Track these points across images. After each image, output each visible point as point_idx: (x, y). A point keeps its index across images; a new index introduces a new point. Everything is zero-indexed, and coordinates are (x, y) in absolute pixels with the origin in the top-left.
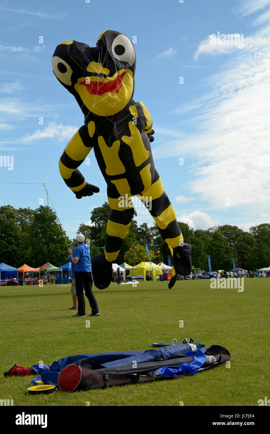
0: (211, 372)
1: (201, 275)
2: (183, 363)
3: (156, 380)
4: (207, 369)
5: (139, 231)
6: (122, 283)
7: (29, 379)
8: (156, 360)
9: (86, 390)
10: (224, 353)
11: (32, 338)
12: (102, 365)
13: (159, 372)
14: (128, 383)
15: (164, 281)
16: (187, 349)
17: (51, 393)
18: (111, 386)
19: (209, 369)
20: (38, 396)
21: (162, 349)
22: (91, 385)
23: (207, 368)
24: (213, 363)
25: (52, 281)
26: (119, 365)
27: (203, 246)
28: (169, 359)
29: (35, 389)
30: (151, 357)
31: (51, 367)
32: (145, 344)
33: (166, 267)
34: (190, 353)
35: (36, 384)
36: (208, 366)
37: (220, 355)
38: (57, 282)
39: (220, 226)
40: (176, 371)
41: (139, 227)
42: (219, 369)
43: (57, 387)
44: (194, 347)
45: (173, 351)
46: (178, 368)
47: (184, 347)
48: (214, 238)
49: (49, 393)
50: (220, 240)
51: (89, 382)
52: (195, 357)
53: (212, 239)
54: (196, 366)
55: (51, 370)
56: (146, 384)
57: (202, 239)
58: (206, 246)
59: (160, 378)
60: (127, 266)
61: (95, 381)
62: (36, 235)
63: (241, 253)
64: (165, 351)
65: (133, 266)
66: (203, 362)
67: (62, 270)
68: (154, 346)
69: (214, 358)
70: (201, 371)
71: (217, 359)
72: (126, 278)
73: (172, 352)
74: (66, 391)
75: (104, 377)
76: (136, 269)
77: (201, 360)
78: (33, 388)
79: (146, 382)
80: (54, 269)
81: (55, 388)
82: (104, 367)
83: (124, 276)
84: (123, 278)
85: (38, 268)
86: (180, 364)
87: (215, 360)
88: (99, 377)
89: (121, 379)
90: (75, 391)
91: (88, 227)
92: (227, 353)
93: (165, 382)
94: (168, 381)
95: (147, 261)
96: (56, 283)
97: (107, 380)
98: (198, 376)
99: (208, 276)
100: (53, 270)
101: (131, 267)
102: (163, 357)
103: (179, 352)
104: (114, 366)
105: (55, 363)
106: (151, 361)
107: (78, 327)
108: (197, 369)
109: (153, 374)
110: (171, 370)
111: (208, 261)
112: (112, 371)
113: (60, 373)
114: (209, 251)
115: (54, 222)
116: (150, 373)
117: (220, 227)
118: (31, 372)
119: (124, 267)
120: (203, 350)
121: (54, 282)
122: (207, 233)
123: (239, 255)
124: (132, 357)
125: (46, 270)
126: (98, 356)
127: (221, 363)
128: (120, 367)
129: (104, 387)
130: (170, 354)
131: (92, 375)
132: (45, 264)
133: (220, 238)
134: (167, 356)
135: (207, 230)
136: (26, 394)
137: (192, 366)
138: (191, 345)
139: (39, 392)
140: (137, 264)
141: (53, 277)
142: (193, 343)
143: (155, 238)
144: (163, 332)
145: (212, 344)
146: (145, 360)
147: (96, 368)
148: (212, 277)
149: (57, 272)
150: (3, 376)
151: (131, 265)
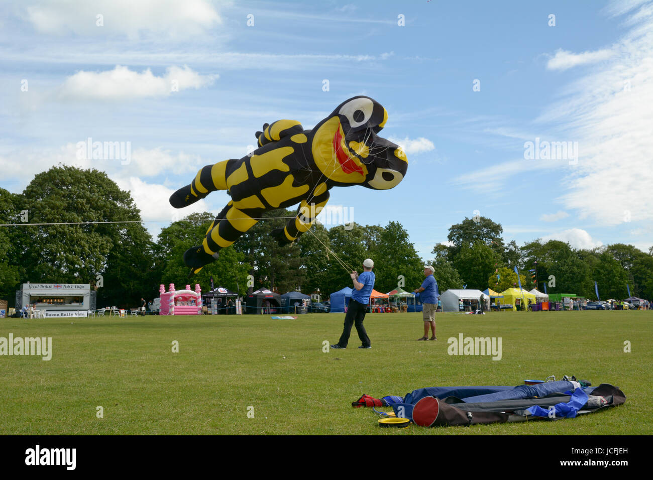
0: (600, 416)
1: (585, 305)
2: (559, 403)
3: (529, 421)
4: (595, 412)
5: (506, 251)
7: (380, 410)
8: (529, 397)
9: (445, 427)
10: (617, 395)
12: (463, 399)
13: (528, 412)
14: (495, 422)
15: (537, 311)
16: (569, 388)
17: (405, 427)
19: (597, 412)
20: (390, 428)
21: (537, 386)
22: (451, 421)
23: (594, 410)
24: (602, 405)
25: (403, 309)
26: (483, 401)
27: (588, 270)
28: (545, 397)
29: (386, 421)
30: (524, 395)
31: (404, 399)
32: (515, 380)
33: (541, 295)
34: (572, 391)
35: (388, 417)
36: (596, 408)
37: (611, 396)
38: (410, 310)
39: (610, 245)
42: (610, 413)
43: (411, 420)
44: (577, 385)
45: (550, 388)
47: (564, 385)
48: (602, 260)
49: (402, 427)
50: (611, 262)
53: (600, 261)
56: (516, 424)
57: (586, 261)
58: (592, 270)
60: (492, 293)
63: (638, 278)
64: (540, 387)
65: (500, 292)
67: (414, 297)
68: (526, 382)
69: (603, 399)
71: (608, 401)
72: (491, 307)
73: (549, 390)
74: (422, 426)
76: (502, 297)
78: (384, 421)
79: (517, 422)
80: (406, 295)
81: (409, 422)
82: (463, 402)
83: (488, 305)
84: (486, 306)
85: (388, 294)
87: (606, 402)
88: (461, 413)
89: (487, 417)
90: (432, 427)
91: (444, 247)
92: (620, 394)
93: (540, 424)
95: (517, 287)
96: (408, 311)
97: (470, 418)
99: (595, 307)
100: (404, 296)
101: (496, 294)
102: (538, 396)
103: (558, 390)
104: (478, 402)
105: (409, 395)
106: (522, 398)
107: (435, 359)
109: (522, 413)
110: (544, 410)
111: (595, 289)
112: (476, 407)
113: (414, 406)
114: (597, 275)
115: (404, 241)
116: (519, 412)
117: (609, 247)
118: (382, 404)
119: (488, 294)
120: (589, 390)
121: (406, 309)
122: (593, 253)
123: (636, 282)
124: (499, 393)
125: (396, 296)
126: (458, 390)
127: (613, 406)
128: (485, 403)
129: (467, 425)
130: (547, 391)
131: (451, 409)
132: (395, 290)
133: (609, 259)
134: (543, 394)
135: (592, 249)
136: (376, 426)
137: (569, 407)
138: (573, 382)
139: (391, 425)
140: (504, 290)
141: (404, 304)
142: (575, 380)
143: (526, 259)
144: (538, 369)
145: (601, 383)
146: (516, 396)
147: (455, 402)
148: (599, 308)
149: (409, 298)
150: (351, 405)
151: (496, 291)
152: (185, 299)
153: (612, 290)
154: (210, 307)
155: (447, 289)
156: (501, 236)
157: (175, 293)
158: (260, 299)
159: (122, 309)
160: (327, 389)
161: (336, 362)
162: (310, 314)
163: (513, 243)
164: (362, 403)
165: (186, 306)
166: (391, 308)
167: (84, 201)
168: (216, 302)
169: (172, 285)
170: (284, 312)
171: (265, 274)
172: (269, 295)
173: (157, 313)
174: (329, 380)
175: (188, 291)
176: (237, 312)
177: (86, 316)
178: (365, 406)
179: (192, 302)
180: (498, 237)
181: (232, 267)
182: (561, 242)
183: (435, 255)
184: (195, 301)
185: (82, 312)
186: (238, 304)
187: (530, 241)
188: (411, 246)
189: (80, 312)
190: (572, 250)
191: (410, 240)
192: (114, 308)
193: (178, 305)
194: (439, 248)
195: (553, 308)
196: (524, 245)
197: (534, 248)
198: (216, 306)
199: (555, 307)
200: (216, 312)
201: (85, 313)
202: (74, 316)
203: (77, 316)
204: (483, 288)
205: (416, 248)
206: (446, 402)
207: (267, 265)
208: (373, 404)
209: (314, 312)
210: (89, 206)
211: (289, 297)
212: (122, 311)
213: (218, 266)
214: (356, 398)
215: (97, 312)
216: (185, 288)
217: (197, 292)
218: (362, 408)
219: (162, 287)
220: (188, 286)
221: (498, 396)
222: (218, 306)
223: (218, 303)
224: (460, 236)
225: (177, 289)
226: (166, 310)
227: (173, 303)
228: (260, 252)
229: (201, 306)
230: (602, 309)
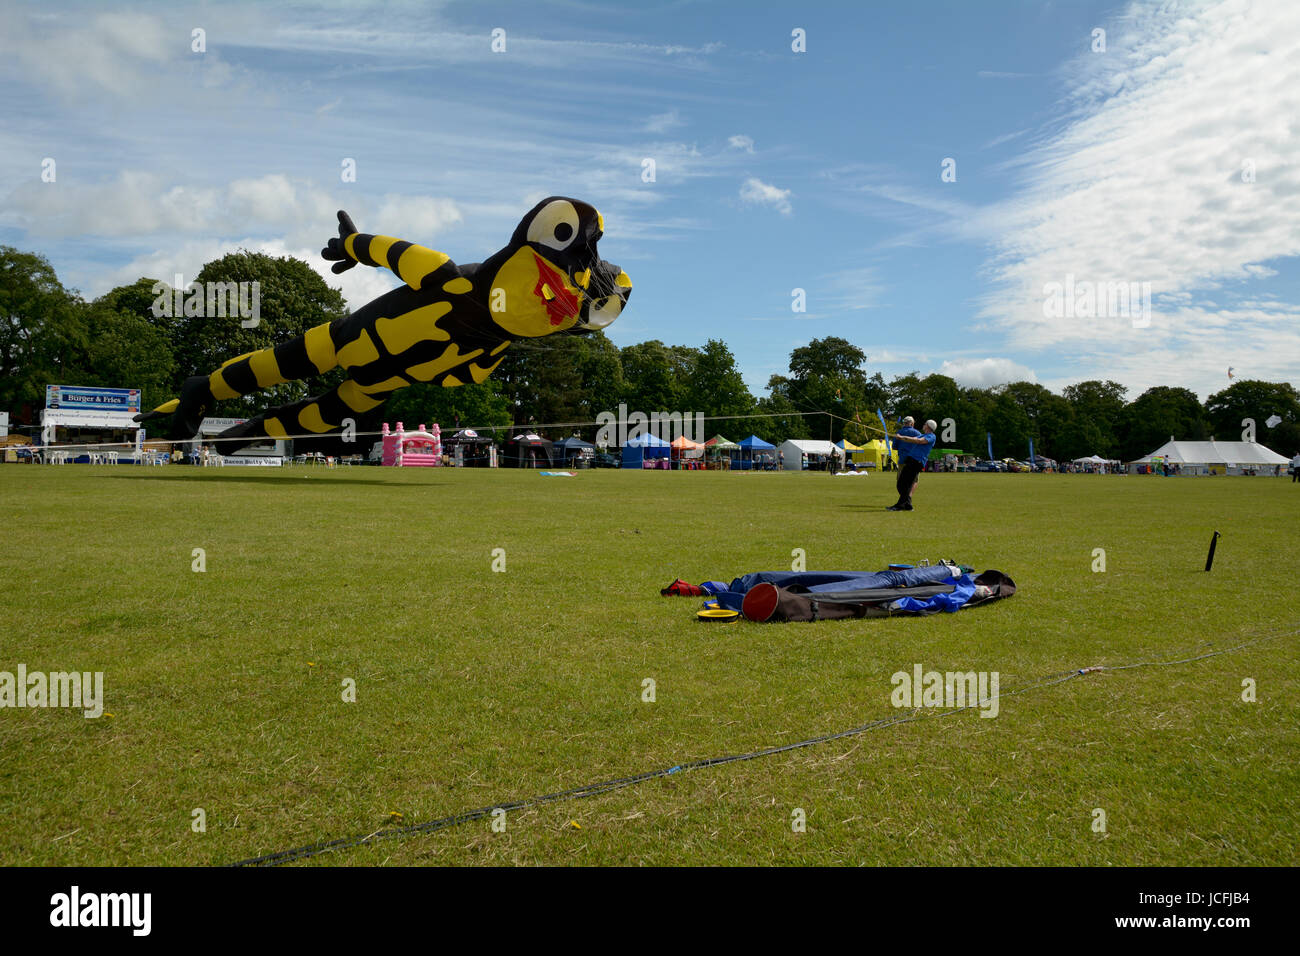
0: (982, 610)
1: (973, 465)
2: (938, 593)
3: (893, 616)
4: (976, 606)
5: (869, 387)
6: (839, 474)
7: (700, 600)
8: (894, 585)
9: (785, 622)
10: (1006, 584)
11: (698, 546)
12: (809, 588)
13: (897, 605)
14: (849, 617)
16: (945, 574)
17: (732, 621)
18: (822, 619)
19: (979, 605)
20: (713, 624)
21: (906, 572)
22: (792, 615)
23: (976, 603)
24: (986, 597)
25: (724, 465)
26: (833, 590)
27: (980, 417)
28: (915, 586)
29: (708, 614)
30: (886, 582)
31: (730, 587)
32: (877, 564)
34: (950, 580)
35: (708, 608)
36: (977, 601)
37: (998, 586)
38: (734, 467)
40: (927, 604)
41: (868, 381)
42: (995, 606)
43: (740, 614)
44: (956, 572)
45: (922, 575)
46: (929, 601)
47: (940, 571)
48: (999, 403)
49: (729, 622)
50: (1012, 407)
51: (789, 611)
52: (959, 587)
53: (997, 405)
54: (959, 600)
55: (730, 590)
56: (877, 620)
57: (978, 404)
58: (985, 416)
59: (900, 613)
60: (848, 445)
61: (798, 610)
62: (700, 390)
63: (1045, 429)
64: (909, 573)
65: (859, 446)
66: (970, 594)
67: (740, 449)
68: (891, 567)
69: (988, 590)
70: (966, 608)
71: (993, 592)
72: (846, 465)
73: (920, 577)
74: (755, 621)
75: (812, 605)
76: (862, 451)
77: (969, 591)
78: (705, 613)
79: (877, 617)
80: (729, 446)
81: (738, 616)
82: (810, 592)
83: (843, 462)
85: (703, 444)
86: (932, 594)
87: (991, 593)
88: (805, 605)
89: (839, 610)
90: (767, 622)
91: (783, 380)
92: (1010, 583)
93: (907, 619)
94: (913, 619)
96: (731, 469)
97: (816, 611)
98: (960, 613)
99: (987, 468)
100: (726, 447)
101: (854, 448)
102: (905, 584)
103: (931, 578)
104: (828, 592)
105: (737, 581)
106: (886, 587)
107: (769, 535)
108: (961, 604)
109: (888, 606)
110: (918, 602)
111: (987, 443)
112: (825, 597)
113: (744, 595)
114: (991, 425)
115: (729, 370)
116: (885, 605)
117: (1010, 386)
118: (701, 593)
120: (972, 577)
121: (728, 466)
122: (988, 393)
123: (1042, 435)
124: (854, 580)
125: (715, 448)
126: (802, 576)
127: (1000, 598)
128: (835, 593)
129: (812, 620)
130: (918, 579)
131: (793, 601)
132: (714, 438)
133: (1010, 403)
134: (913, 583)
135: (988, 389)
136: (695, 620)
137: (952, 598)
138: (952, 568)
139: (715, 619)
140: (864, 442)
141: (728, 460)
142: (954, 565)
143: (897, 400)
144: (906, 550)
145: (987, 569)
146: (876, 585)
147: (799, 592)
148: (993, 469)
149: (733, 451)
150: (659, 594)
151: (855, 444)
152: (419, 444)
153: (1011, 444)
154: (453, 456)
155: (785, 440)
156: (862, 367)
157: (404, 435)
158: (523, 447)
159: (330, 456)
160: (626, 572)
161: (636, 536)
162: (592, 469)
163: (878, 377)
164: (673, 590)
165: (418, 455)
166: (707, 464)
167: (278, 302)
168: (462, 450)
169: (400, 424)
170: (559, 465)
171: (531, 412)
172: (536, 441)
173: (379, 463)
174: (628, 560)
175: (422, 432)
176: (491, 465)
177: (280, 464)
178: (678, 595)
179: (428, 448)
180: (857, 368)
181: (484, 401)
182: (946, 378)
183: (771, 391)
184: (432, 449)
185: (275, 459)
186: (493, 451)
187: (904, 374)
188: (738, 377)
189: (272, 459)
190: (960, 389)
191: (738, 368)
192: (319, 454)
193: (408, 454)
194: (776, 381)
195: (931, 469)
196: (894, 381)
197: (909, 383)
198: (461, 455)
199: (933, 467)
200: (461, 464)
201: (279, 460)
202: (264, 464)
203: (268, 465)
204: (837, 440)
205: (745, 379)
206: (788, 590)
207: (532, 398)
208: (689, 592)
209: (600, 467)
210: (282, 309)
211: (563, 446)
212: (330, 460)
213: (464, 399)
214: (666, 585)
215: (295, 459)
216: (417, 429)
217: (435, 435)
218: (675, 597)
219: (386, 426)
220: (423, 426)
221: (854, 584)
222: (465, 456)
223: (464, 452)
224: (807, 365)
225: (406, 428)
226: (390, 460)
227: (401, 450)
228: (523, 381)
229: (440, 454)
230: (996, 471)
